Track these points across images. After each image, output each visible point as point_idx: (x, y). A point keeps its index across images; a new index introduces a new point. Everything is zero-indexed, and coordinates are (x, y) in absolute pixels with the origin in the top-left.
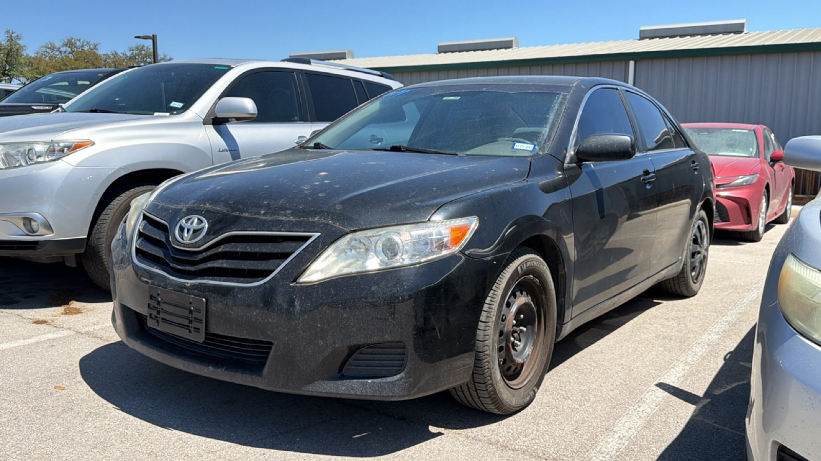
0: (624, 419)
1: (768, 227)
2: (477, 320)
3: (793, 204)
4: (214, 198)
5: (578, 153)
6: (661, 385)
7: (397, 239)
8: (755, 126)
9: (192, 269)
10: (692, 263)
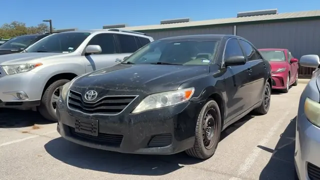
0: (248, 159)
1: (290, 87)
2: (196, 125)
3: (299, 78)
4: (98, 84)
5: (226, 63)
6: (259, 146)
7: (167, 96)
8: (283, 50)
9: (92, 110)
10: (265, 102)
